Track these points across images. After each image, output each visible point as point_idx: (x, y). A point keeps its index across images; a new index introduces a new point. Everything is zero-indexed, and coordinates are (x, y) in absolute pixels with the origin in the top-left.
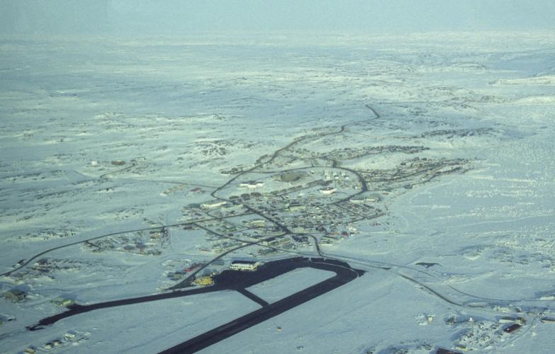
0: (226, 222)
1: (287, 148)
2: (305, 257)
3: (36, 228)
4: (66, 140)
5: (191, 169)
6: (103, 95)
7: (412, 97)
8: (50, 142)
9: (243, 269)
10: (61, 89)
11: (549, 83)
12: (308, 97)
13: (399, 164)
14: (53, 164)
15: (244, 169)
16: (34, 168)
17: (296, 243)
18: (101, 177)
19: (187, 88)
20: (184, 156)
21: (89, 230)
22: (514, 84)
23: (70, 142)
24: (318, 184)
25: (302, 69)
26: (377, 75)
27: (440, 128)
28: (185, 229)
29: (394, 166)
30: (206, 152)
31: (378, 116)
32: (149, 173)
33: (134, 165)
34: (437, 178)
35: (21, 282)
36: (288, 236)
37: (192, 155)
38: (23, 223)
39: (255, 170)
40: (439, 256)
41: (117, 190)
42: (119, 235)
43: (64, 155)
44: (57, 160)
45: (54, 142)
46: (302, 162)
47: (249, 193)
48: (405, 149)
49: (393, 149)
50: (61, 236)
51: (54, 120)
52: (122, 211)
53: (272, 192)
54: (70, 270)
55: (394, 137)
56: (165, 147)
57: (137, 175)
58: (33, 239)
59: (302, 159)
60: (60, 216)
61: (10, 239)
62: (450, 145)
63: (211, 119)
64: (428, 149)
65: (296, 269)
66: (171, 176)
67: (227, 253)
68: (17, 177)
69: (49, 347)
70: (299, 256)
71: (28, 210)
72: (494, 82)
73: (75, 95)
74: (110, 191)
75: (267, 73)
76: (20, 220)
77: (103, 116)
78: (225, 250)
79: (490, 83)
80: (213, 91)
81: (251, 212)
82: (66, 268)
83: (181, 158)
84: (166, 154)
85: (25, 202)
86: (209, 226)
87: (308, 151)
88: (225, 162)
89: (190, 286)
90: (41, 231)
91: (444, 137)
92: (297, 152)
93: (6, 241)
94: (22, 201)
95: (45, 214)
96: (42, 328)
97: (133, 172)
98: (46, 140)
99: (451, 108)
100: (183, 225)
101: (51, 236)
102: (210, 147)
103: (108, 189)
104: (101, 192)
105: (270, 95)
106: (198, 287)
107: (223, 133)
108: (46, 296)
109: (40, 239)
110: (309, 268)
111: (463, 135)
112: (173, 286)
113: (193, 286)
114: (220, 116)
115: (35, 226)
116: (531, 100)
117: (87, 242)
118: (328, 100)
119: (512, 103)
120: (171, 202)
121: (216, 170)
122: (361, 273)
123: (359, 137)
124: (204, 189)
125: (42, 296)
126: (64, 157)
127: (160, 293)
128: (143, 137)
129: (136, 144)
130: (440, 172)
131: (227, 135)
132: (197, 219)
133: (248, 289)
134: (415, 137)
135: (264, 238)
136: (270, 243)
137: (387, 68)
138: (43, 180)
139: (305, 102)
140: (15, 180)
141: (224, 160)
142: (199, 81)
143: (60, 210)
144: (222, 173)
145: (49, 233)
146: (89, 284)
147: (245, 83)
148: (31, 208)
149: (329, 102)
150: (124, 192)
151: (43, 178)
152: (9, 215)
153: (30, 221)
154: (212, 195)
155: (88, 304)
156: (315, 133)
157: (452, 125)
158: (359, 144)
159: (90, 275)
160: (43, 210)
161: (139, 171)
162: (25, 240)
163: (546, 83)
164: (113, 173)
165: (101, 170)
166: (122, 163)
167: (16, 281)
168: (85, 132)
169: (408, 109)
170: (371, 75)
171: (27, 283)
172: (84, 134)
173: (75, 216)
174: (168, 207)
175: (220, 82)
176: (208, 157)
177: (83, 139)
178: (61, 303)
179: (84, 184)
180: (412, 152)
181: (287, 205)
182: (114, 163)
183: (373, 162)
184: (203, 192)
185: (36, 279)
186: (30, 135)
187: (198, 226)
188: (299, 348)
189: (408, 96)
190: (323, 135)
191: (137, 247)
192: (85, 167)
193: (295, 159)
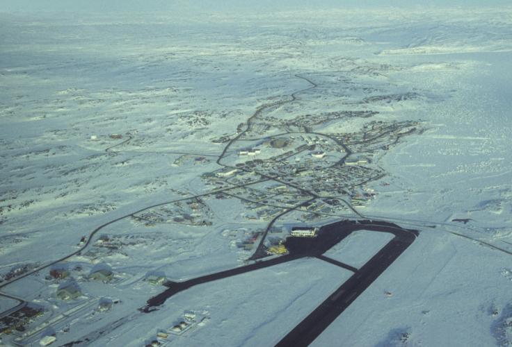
0: (251, 190)
1: (255, 116)
2: (350, 219)
3: (76, 205)
4: (48, 116)
5: (186, 140)
6: (51, 72)
7: (325, 67)
8: (34, 119)
9: (304, 235)
10: (8, 67)
11: (425, 52)
12: (236, 70)
13: (362, 127)
14: (52, 139)
15: (231, 138)
16: (35, 144)
17: (331, 207)
18: (106, 150)
19: (125, 64)
20: (172, 127)
21: (125, 203)
22: (396, 54)
23: (53, 117)
24: (305, 149)
25: (215, 44)
26: (279, 48)
27: (374, 94)
28: (217, 198)
29: (358, 130)
30: (191, 123)
31: (316, 86)
32: (148, 145)
33: (131, 138)
34: (401, 138)
35: (97, 262)
36: (317, 200)
37: (178, 126)
38: (61, 200)
39: (240, 138)
40: (467, 211)
41: (131, 162)
42: (159, 208)
43: (59, 130)
44: (55, 136)
45: (38, 118)
46: (277, 129)
47: (252, 160)
48: (359, 114)
49: (349, 114)
50: (104, 211)
51: (22, 96)
52: (148, 184)
53: (271, 158)
54: (137, 245)
55: (343, 103)
56: (150, 120)
57: (138, 148)
58: (79, 216)
59: (275, 126)
60: (93, 191)
61: (56, 217)
62: (392, 109)
63: (167, 92)
64: (378, 113)
65: (353, 233)
66: (167, 146)
67: (275, 219)
68: (29, 155)
69: (177, 330)
70: (345, 219)
71: (61, 186)
72: (379, 53)
73: (25, 72)
74: (125, 163)
75: (187, 49)
76: (58, 197)
77: (66, 92)
78: (272, 218)
79: (375, 54)
80: (150, 66)
81: (266, 179)
82: (133, 244)
83: (170, 130)
84: (154, 126)
85: (53, 179)
86: (238, 193)
87: (277, 119)
88: (212, 132)
89: (266, 255)
90: (84, 207)
91: (383, 101)
92: (266, 120)
93: (54, 219)
94: (50, 177)
95: (78, 190)
96: (155, 310)
97: (134, 145)
98: (29, 116)
99: (366, 76)
100: (213, 194)
101: (95, 212)
102: (193, 119)
103: (123, 163)
104: (118, 165)
105: (203, 68)
106: (276, 256)
107: (190, 105)
108: (134, 275)
109: (85, 215)
110: (365, 231)
111: (399, 100)
112: (250, 256)
113: (269, 255)
114: (175, 89)
115: (74, 203)
116: (423, 67)
117: (132, 215)
118: (256, 71)
119: (409, 70)
120: (185, 172)
121: (206, 139)
122: (416, 233)
123: (312, 104)
124: (207, 158)
125: (130, 275)
126: (61, 132)
127: (243, 265)
128: (121, 111)
129: (122, 118)
130: (401, 134)
131: (195, 106)
132: (221, 187)
133: (324, 255)
134: (361, 103)
135: (298, 203)
136: (308, 208)
137: (283, 42)
138: (54, 156)
139: (236, 74)
140: (28, 157)
141: (209, 130)
142: (132, 57)
143: (90, 185)
144: (214, 141)
145: (91, 209)
146: (166, 259)
147: (174, 58)
148: (63, 185)
149: (257, 74)
150: (138, 164)
151: (54, 154)
152: (46, 193)
153: (68, 198)
154: (218, 162)
155: (181, 280)
156: (271, 102)
157: (381, 91)
158: (316, 110)
159: (159, 250)
160: (75, 186)
161: (138, 143)
162: (72, 217)
163: (422, 53)
164: (116, 146)
165: (103, 144)
166: (119, 137)
167: (92, 260)
168: (62, 108)
169: (336, 78)
170: (274, 49)
171: (104, 262)
172: (61, 109)
173: (106, 190)
174: (186, 177)
175: (152, 57)
176: (194, 128)
177: (64, 114)
178: (157, 281)
179: (98, 158)
180: (367, 116)
181: (295, 170)
182: (112, 137)
183: (340, 127)
184: (209, 161)
185: (110, 257)
186: (11, 112)
187: (228, 195)
188: (424, 312)
189: (321, 66)
190: (280, 103)
191: (185, 218)
192: (86, 142)
193: (269, 127)
